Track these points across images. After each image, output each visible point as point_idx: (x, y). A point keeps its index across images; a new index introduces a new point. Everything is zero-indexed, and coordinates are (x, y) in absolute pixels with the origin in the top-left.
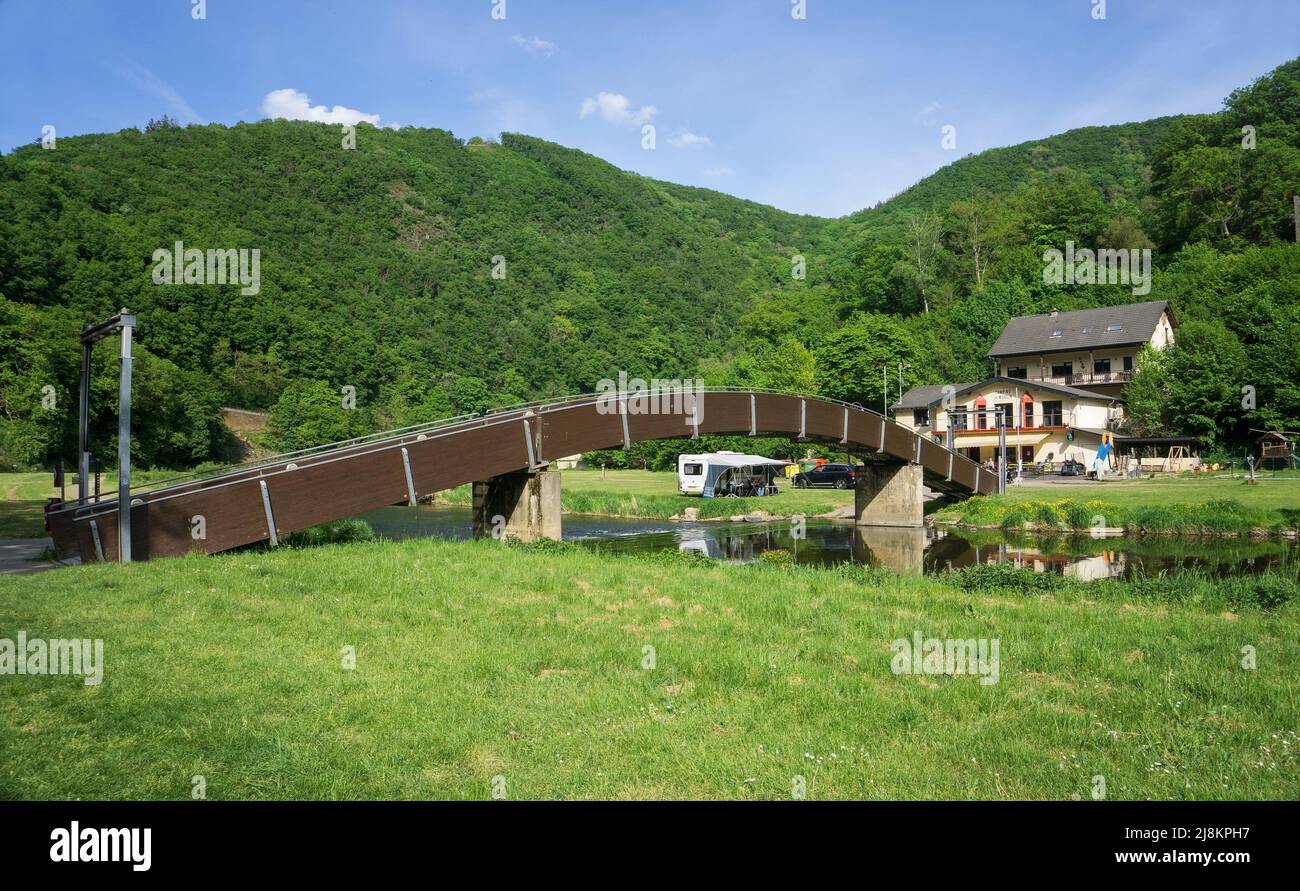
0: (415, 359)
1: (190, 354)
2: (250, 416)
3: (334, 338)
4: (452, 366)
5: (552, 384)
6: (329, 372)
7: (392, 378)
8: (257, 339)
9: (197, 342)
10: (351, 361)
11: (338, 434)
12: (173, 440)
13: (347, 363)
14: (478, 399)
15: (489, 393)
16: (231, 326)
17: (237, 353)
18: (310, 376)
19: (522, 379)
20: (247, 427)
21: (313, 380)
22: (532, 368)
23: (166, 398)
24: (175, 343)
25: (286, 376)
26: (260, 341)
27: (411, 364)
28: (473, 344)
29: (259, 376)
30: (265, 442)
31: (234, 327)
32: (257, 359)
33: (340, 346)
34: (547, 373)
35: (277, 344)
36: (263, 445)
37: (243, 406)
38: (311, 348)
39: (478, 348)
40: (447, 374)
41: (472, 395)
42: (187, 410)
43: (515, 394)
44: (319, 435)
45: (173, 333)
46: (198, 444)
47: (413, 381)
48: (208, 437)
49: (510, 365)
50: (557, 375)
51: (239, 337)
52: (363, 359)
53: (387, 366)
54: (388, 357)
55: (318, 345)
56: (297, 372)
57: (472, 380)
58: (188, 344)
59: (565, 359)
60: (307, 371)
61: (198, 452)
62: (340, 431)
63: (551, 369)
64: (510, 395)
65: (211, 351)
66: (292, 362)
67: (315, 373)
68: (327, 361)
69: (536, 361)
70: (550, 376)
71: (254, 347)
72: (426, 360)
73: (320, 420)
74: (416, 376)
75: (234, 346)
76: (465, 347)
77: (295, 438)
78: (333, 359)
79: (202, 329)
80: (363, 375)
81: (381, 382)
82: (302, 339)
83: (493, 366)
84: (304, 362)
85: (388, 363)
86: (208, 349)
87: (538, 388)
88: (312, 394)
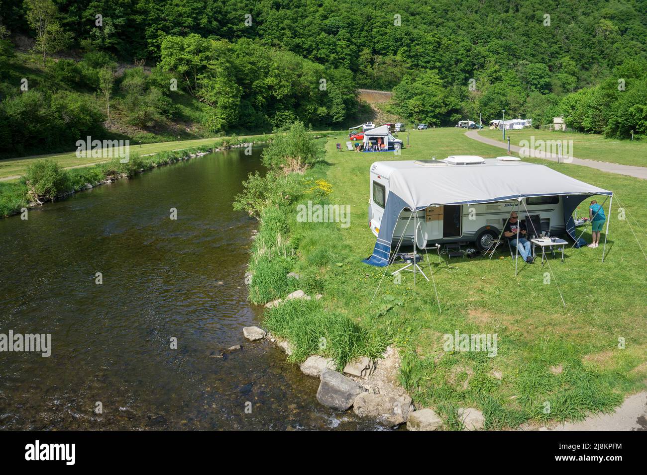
0: (498, 53)
1: (343, 59)
2: (383, 94)
3: (443, 42)
4: (525, 57)
5: (597, 66)
6: (438, 64)
7: (482, 66)
8: (390, 46)
9: (347, 51)
10: (454, 56)
11: (436, 103)
12: (319, 112)
13: (451, 58)
14: (541, 77)
15: (550, 73)
16: (373, 40)
17: (376, 56)
18: (426, 68)
19: (574, 63)
20: (380, 101)
21: (428, 70)
22: (582, 56)
23: (312, 86)
24: (333, 53)
25: (408, 68)
26: (392, 48)
27: (496, 56)
28: (542, 42)
29: (390, 69)
30: (389, 109)
31: (375, 40)
32: (388, 59)
33: (447, 47)
34: (593, 59)
35: (403, 49)
36: (389, 112)
37: (381, 88)
38: (426, 50)
39: (544, 44)
40: (521, 62)
41: (537, 75)
42: (330, 93)
43: (570, 73)
44: (423, 105)
45: (331, 47)
46: (337, 113)
47: (497, 67)
48: (343, 109)
49: (566, 54)
50: (600, 60)
51: (378, 46)
52: (462, 54)
53: (478, 58)
54: (479, 52)
55: (430, 47)
56: (417, 65)
57: (538, 65)
58: (342, 53)
59: (607, 48)
60: (424, 64)
61: (336, 119)
62: (437, 102)
63: (596, 56)
64: (565, 74)
65: (358, 57)
66: (413, 59)
67: (429, 65)
68: (437, 57)
69: (586, 51)
70: (595, 61)
71: (388, 52)
72: (506, 53)
73: (424, 95)
74: (499, 64)
75: (375, 52)
76: (535, 44)
77: (407, 107)
78: (441, 55)
79: (352, 43)
80: (462, 65)
81: (475, 69)
82: (420, 44)
83: (554, 55)
84: (421, 58)
85: (479, 56)
86: (356, 55)
87: (587, 69)
88: (423, 79)
